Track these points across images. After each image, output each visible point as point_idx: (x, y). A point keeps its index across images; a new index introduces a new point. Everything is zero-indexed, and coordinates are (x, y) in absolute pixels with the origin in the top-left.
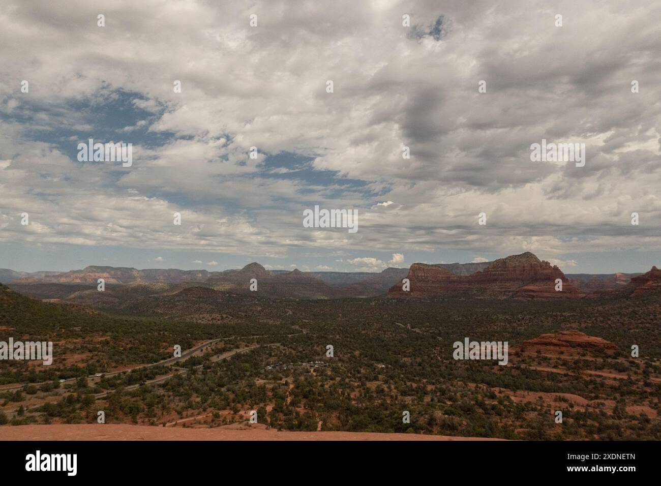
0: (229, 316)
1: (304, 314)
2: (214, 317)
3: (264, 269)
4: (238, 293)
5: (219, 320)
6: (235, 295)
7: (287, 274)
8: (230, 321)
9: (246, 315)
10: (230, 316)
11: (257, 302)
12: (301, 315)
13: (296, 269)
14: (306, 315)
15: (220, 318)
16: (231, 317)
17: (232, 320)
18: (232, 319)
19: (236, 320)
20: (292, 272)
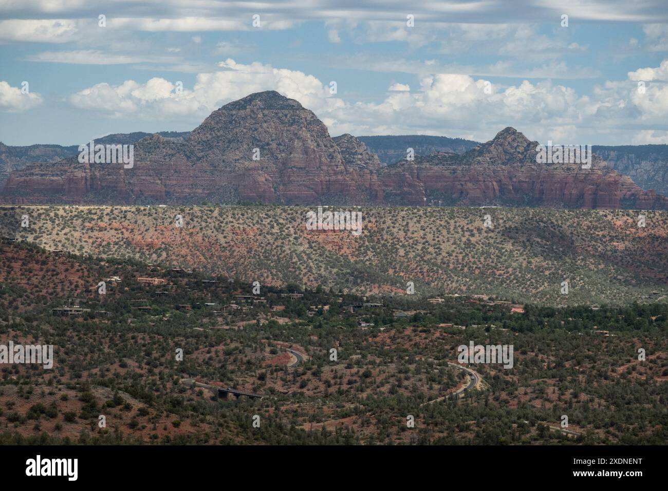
0: (127, 398)
1: (551, 391)
2: (47, 402)
3: (323, 130)
4: (176, 265)
5: (70, 418)
6: (156, 281)
7: (455, 159)
8: (133, 425)
9: (223, 394)
10: (134, 395)
11: (281, 321)
12: (540, 393)
13: (509, 131)
14: (568, 395)
15: (75, 406)
16: (137, 405)
17: (142, 421)
18: (143, 413)
19: (167, 421)
20: (484, 148)
